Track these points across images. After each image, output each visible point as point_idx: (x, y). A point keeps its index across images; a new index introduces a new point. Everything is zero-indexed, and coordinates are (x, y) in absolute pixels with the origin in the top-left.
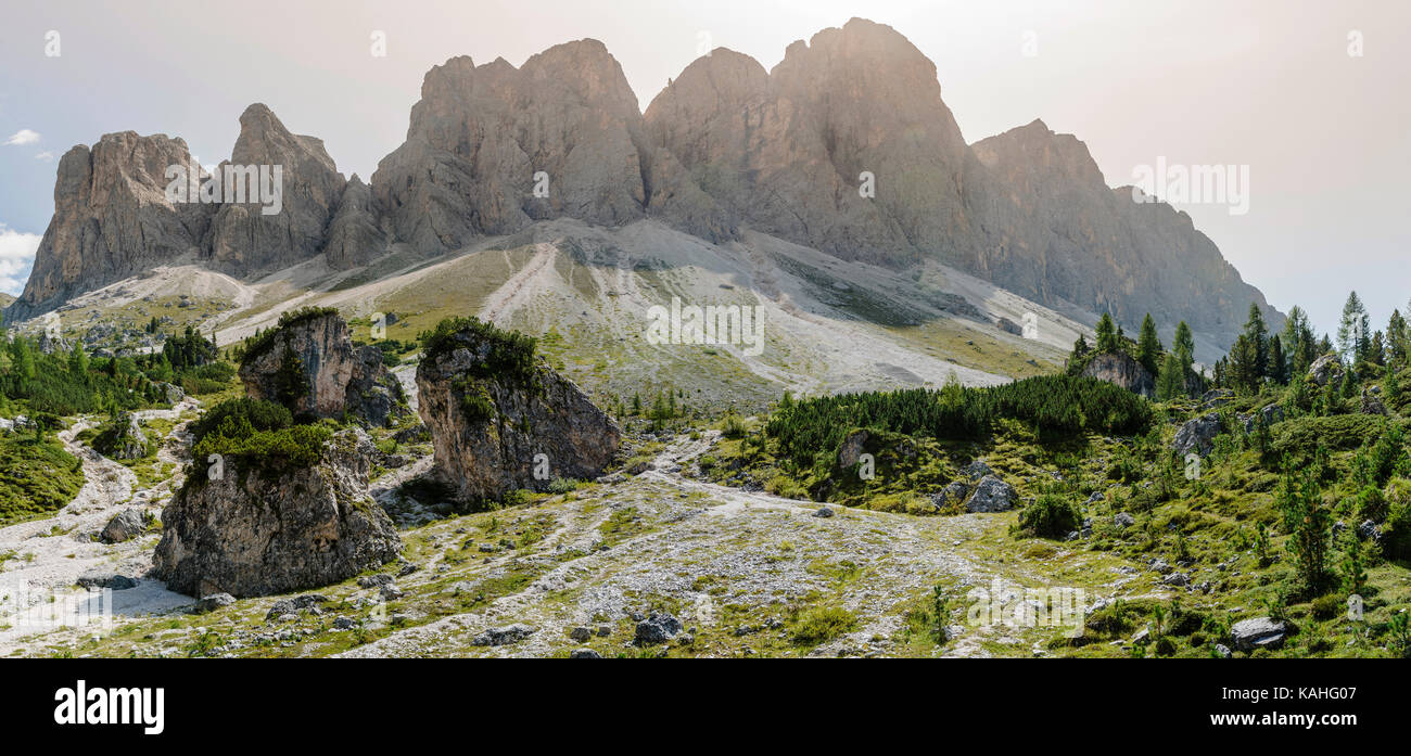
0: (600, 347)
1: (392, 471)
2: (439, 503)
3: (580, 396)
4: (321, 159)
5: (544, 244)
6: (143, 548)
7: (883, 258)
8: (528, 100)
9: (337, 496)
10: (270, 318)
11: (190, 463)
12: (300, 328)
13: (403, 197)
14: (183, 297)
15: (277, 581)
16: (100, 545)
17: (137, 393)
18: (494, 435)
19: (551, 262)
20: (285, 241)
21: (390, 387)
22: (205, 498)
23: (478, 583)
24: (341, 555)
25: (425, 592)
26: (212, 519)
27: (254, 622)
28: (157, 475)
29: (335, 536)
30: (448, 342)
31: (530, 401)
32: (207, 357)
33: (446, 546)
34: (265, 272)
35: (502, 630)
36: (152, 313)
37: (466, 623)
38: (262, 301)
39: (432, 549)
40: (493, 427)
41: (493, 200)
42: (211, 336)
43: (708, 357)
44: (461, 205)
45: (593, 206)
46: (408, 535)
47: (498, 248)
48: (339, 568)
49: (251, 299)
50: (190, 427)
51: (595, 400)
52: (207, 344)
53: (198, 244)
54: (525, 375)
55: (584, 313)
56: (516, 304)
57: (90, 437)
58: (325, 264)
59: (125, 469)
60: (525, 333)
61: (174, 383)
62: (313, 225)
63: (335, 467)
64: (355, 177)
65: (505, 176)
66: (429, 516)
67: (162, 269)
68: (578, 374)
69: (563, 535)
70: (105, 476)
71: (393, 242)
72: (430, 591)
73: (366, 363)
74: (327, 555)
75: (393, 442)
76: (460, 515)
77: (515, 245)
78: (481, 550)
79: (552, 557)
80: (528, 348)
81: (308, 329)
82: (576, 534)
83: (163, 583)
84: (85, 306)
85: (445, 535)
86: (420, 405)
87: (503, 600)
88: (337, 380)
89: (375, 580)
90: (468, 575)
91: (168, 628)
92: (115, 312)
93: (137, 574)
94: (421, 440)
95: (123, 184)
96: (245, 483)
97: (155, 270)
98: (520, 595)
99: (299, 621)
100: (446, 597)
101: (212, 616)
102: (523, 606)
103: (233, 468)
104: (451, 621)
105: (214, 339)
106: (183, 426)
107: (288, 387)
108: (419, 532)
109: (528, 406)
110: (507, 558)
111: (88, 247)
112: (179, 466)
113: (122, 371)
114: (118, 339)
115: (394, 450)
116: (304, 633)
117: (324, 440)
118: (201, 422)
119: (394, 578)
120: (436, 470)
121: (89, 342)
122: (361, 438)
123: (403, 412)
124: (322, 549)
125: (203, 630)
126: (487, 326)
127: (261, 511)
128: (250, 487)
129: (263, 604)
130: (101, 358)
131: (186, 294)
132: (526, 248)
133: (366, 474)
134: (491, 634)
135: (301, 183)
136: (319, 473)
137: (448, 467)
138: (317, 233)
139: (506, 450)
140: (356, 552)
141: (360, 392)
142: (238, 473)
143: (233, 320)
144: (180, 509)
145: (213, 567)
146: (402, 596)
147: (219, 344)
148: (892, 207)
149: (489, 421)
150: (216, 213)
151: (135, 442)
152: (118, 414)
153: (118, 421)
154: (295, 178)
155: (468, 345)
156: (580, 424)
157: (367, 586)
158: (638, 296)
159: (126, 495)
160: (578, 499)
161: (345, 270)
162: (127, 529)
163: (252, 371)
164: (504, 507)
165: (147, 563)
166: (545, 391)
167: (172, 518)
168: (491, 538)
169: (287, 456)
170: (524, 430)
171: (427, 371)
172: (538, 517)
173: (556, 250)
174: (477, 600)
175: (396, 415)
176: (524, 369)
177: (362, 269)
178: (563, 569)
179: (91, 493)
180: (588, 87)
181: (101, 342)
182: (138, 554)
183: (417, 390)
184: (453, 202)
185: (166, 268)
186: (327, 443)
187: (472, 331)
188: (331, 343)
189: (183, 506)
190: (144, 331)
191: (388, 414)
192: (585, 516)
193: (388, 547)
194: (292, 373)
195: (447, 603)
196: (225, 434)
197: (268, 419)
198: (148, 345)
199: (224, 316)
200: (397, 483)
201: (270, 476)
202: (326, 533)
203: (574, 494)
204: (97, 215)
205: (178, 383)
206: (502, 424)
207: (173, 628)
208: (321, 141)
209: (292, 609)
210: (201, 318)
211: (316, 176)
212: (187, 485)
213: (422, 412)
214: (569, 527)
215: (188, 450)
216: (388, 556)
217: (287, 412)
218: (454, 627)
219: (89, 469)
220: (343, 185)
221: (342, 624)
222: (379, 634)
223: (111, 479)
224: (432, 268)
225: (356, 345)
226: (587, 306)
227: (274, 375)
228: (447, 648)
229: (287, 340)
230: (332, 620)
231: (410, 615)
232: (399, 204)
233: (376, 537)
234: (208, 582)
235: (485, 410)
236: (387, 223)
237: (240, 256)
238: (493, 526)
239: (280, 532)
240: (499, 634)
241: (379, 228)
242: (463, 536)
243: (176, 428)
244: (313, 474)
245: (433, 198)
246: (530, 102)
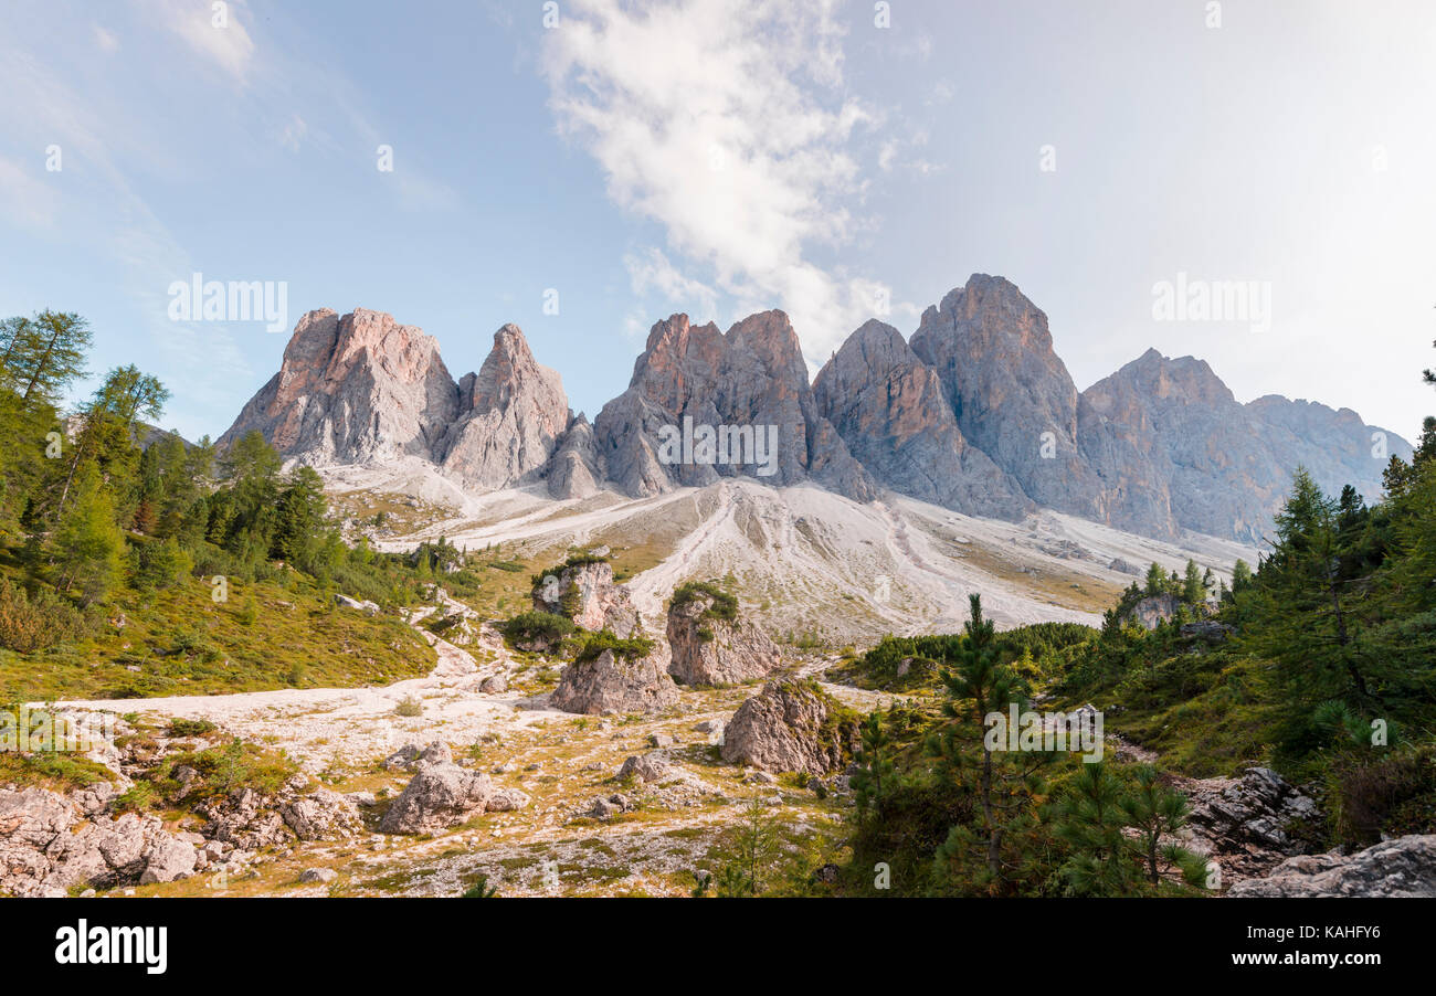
0: (765, 590)
5: (726, 499)
7: (1002, 512)
8: (727, 367)
13: (619, 441)
14: (411, 497)
15: (629, 707)
19: (731, 515)
20: (514, 463)
24: (658, 698)
29: (655, 689)
30: (691, 596)
31: (732, 633)
32: (457, 565)
34: (491, 488)
36: (378, 507)
38: (487, 516)
40: (713, 646)
43: (847, 601)
47: (691, 499)
48: (657, 703)
49: (477, 512)
50: (493, 626)
53: (431, 448)
54: (731, 618)
55: (755, 561)
56: (702, 549)
57: (427, 624)
58: (545, 490)
62: (540, 453)
64: (582, 415)
74: (651, 698)
77: (704, 498)
80: (734, 603)
95: (368, 367)
96: (618, 662)
97: (383, 463)
106: (487, 624)
107: (570, 607)
109: (732, 636)
131: (413, 494)
132: (712, 501)
138: (543, 462)
142: (615, 657)
143: (459, 528)
148: (1011, 463)
149: (712, 643)
150: (455, 422)
155: (702, 599)
156: (759, 648)
158: (797, 549)
161: (564, 498)
166: (741, 628)
170: (729, 649)
171: (679, 612)
173: (736, 504)
176: (731, 614)
177: (579, 501)
179: (447, 665)
180: (772, 358)
185: (395, 464)
190: (369, 523)
199: (452, 523)
204: (330, 390)
206: (718, 645)
208: (559, 376)
210: (427, 522)
220: (571, 420)
226: (757, 555)
227: (559, 598)
229: (571, 575)
232: (615, 446)
235: (710, 636)
236: (603, 462)
241: (596, 466)
243: (483, 626)
246: (730, 368)
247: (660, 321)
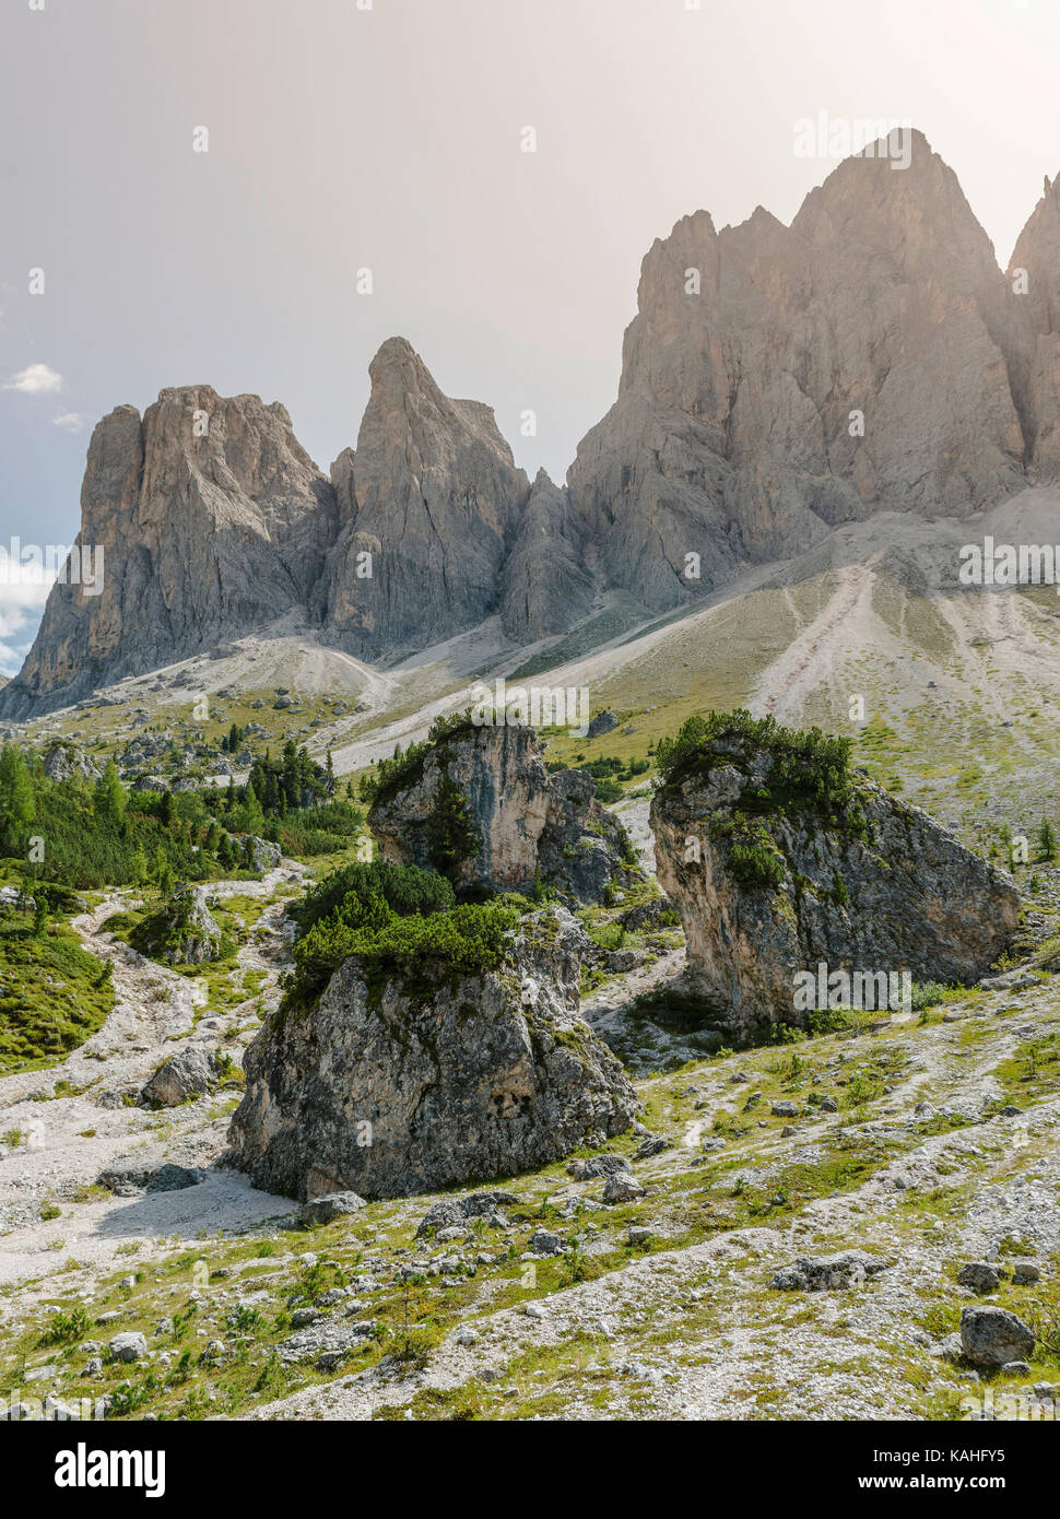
0: (965, 743)
1: (617, 977)
2: (699, 1029)
3: (936, 834)
4: (491, 445)
5: (850, 568)
6: (212, 1115)
8: (807, 292)
9: (529, 1022)
10: (417, 728)
11: (291, 970)
12: (463, 744)
13: (617, 507)
14: (282, 692)
15: (433, 1169)
16: (139, 1111)
17: (205, 853)
18: (786, 912)
19: (865, 599)
20: (438, 596)
21: (608, 838)
22: (314, 1029)
23: (774, 1170)
24: (538, 1123)
25: (682, 1188)
26: (326, 1064)
27: (397, 1244)
28: (236, 991)
29: (526, 1089)
30: (701, 756)
31: (845, 849)
32: (318, 793)
33: (715, 1104)
34: (407, 649)
35: (824, 1261)
36: (233, 717)
37: (758, 1245)
38: (404, 700)
39: (690, 1110)
40: (784, 897)
41: (762, 499)
42: (325, 759)
44: (708, 512)
45: (931, 482)
46: (648, 1087)
47: (774, 585)
48: (536, 1144)
49: (387, 696)
50: (291, 911)
51: (966, 840)
52: (318, 771)
53: (304, 600)
54: (835, 804)
55: (932, 685)
56: (809, 681)
57: (126, 926)
58: (499, 633)
59: (184, 981)
60: (831, 732)
61: (265, 838)
62: (481, 567)
63: (525, 973)
64: (542, 475)
65: (779, 448)
66: (684, 1053)
67: (249, 642)
68: (930, 796)
69: (926, 1086)
70: (149, 993)
71: (604, 589)
72: (691, 1185)
73: (569, 798)
74: (515, 1122)
75: (617, 929)
76: (737, 1050)
77: (802, 576)
78: (776, 1112)
79: (908, 1128)
80: (836, 757)
81: (476, 746)
82: (952, 1083)
83: (245, 1176)
84: (123, 702)
85: (713, 1086)
86: (659, 865)
87: (822, 1205)
88: (524, 828)
89: (596, 1166)
90: (756, 1156)
91: (252, 1256)
92: (171, 715)
93: (201, 1161)
94: (664, 924)
95: (191, 486)
96: (379, 1002)
97: (238, 643)
98: (854, 1196)
99: (471, 1239)
100: (719, 1197)
101: (327, 1233)
102: (861, 1217)
103: (360, 978)
104: (731, 1242)
105: (330, 764)
106: (280, 908)
107: (447, 843)
108: (667, 1081)
109: (843, 858)
110: (823, 1127)
111: (132, 596)
112: (273, 974)
113: (182, 815)
114: (177, 760)
115: (619, 943)
116: (480, 1262)
117: (505, 929)
118: (309, 902)
119: (628, 1161)
120: (690, 974)
121: (130, 763)
122: (565, 924)
123: (632, 878)
124: (507, 1113)
125: (310, 1258)
126: (765, 725)
127: (406, 1049)
128: (388, 1009)
129: (411, 1210)
130: (147, 792)
131: (286, 687)
132: (820, 579)
133: (576, 984)
134: (806, 1268)
135: (462, 489)
136: (498, 985)
137: (712, 969)
138: (487, 579)
139: (809, 936)
140: (561, 1116)
141: (561, 848)
142: (369, 985)
143: (358, 732)
144: (275, 1048)
145: (329, 1147)
146: (643, 1194)
147: (337, 772)
149: (776, 887)
150: (332, 545)
151: (201, 935)
152: (173, 888)
153: (174, 900)
154: (453, 482)
155: (733, 758)
156: (940, 884)
157: (584, 1177)
158: (1030, 640)
159: (185, 1024)
160: (946, 1020)
161: (531, 642)
162: (185, 1083)
163: (390, 816)
164: (810, 1036)
165: (218, 1141)
166: (871, 830)
167: (260, 1063)
168: (790, 1091)
169: (445, 957)
170: (837, 899)
171: (670, 808)
172: (874, 1053)
173: (873, 576)
174: (774, 1203)
175: (620, 884)
176: (832, 794)
177: (558, 639)
178: (931, 1149)
179: (125, 1023)
181: (148, 765)
182: (204, 1126)
183: (652, 840)
184: (696, 508)
185: (255, 640)
186: (510, 934)
187: (739, 734)
188: (511, 766)
189: (279, 1043)
190: (218, 748)
191: (607, 882)
192: (965, 1050)
193: (616, 1108)
194: (451, 819)
195: (723, 1208)
196: (347, 922)
197: (415, 895)
198: (224, 772)
199: (346, 723)
200: (625, 997)
201: (420, 991)
202: (511, 1085)
203: (939, 1010)
204: (148, 541)
205: (271, 836)
206: (798, 891)
207: (261, 1255)
208: (491, 410)
209: (458, 1218)
210: (307, 728)
211: (484, 476)
212: (285, 1007)
213: (662, 877)
214: (935, 1071)
215: (287, 949)
216: (616, 1124)
217: (444, 883)
218: (737, 1253)
219: (123, 981)
220: (524, 490)
221: (544, 1245)
222: (607, 1263)
223: (160, 997)
224: (667, 629)
225: (552, 768)
226: (934, 671)
227: (423, 822)
228: (725, 1292)
229: (443, 764)
230: (527, 1237)
231: (658, 1229)
232: (612, 519)
233: (595, 1090)
234: (321, 1172)
235: (767, 869)
236: (594, 555)
237: (369, 622)
238: (794, 1071)
239: (437, 1085)
240: (820, 1269)
241: (581, 565)
242: (743, 1087)
243: (268, 912)
244: (489, 985)
245: (663, 503)
246: (812, 294)
247: (657, 240)
